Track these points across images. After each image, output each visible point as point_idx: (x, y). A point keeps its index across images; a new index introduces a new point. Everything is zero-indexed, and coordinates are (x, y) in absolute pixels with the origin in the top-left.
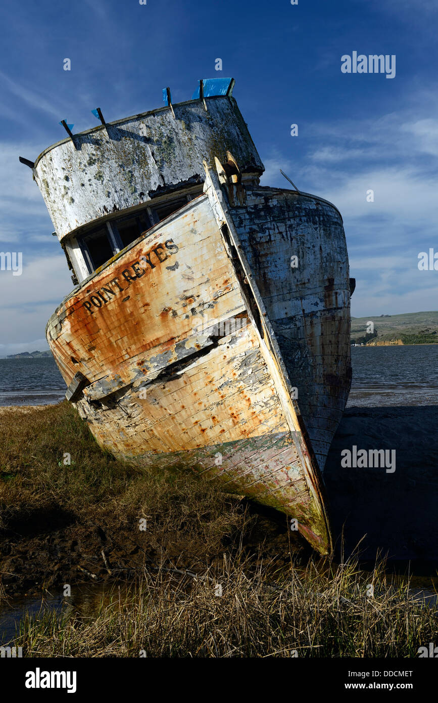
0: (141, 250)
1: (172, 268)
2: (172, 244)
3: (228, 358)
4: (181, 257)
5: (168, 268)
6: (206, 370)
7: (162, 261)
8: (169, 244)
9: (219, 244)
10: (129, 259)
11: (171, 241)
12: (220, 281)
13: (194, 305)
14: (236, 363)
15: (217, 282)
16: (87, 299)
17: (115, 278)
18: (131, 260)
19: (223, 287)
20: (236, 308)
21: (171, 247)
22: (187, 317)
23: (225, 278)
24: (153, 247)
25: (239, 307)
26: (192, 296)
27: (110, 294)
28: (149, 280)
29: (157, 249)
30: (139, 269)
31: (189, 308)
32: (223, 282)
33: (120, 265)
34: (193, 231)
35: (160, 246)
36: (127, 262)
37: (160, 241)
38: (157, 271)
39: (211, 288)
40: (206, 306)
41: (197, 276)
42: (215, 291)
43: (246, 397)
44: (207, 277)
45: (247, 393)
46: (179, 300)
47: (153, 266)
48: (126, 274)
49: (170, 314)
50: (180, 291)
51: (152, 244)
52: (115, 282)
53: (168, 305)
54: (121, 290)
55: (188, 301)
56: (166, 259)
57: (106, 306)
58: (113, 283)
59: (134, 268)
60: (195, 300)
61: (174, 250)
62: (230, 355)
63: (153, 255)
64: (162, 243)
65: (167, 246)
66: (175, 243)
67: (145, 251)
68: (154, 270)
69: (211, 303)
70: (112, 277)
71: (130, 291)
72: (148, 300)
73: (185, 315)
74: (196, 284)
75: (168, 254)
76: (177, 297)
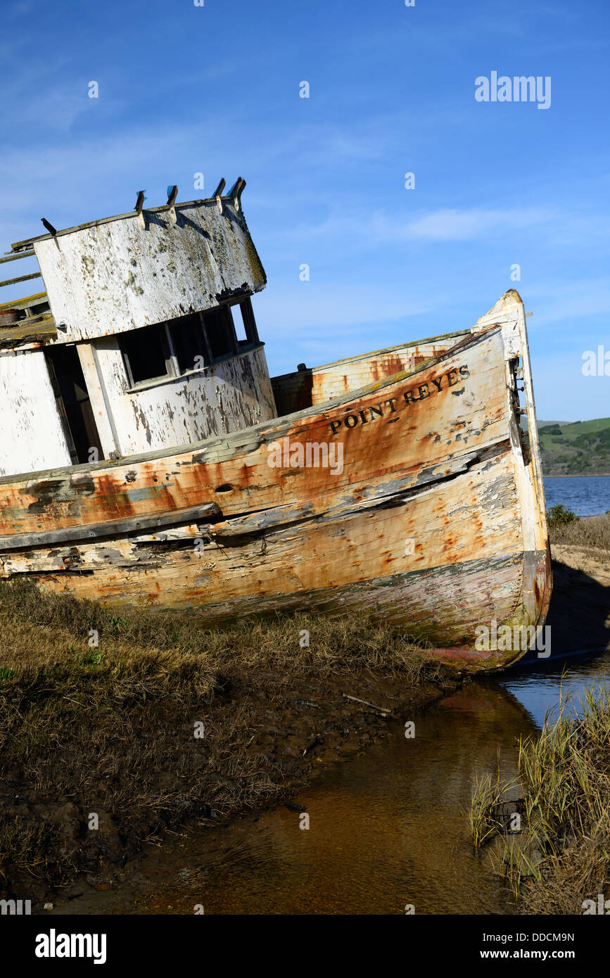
0: (435, 372)
1: (457, 393)
2: (466, 370)
3: (474, 484)
4: (468, 383)
5: (453, 393)
6: (441, 497)
7: (451, 385)
8: (463, 370)
9: (502, 374)
10: (418, 380)
11: (466, 367)
12: (494, 410)
13: (462, 431)
14: (482, 489)
15: (491, 411)
16: (340, 418)
17: (394, 398)
18: (420, 381)
19: (495, 415)
20: (501, 436)
21: (464, 373)
22: (449, 443)
23: (499, 407)
24: (448, 370)
25: (503, 435)
26: (464, 422)
27: (375, 414)
28: (429, 403)
29: (450, 374)
30: (425, 391)
31: (456, 433)
32: (496, 410)
33: (405, 384)
34: (486, 360)
35: (454, 371)
36: (415, 383)
37: (456, 365)
38: (442, 395)
39: (484, 416)
40: (474, 432)
41: (476, 404)
42: (487, 418)
43: (478, 521)
44: (484, 404)
45: (481, 519)
46: (449, 425)
47: (440, 390)
48: (409, 395)
49: (433, 439)
50: (454, 417)
51: (447, 368)
52: (391, 403)
53: (435, 430)
54: (393, 410)
55: (457, 427)
56: (455, 384)
57: (362, 426)
58: (388, 403)
59: (420, 389)
60: (465, 426)
61: (465, 376)
62: (477, 480)
63: (445, 378)
64: (458, 367)
65: (460, 371)
66: (469, 369)
67: (438, 374)
68: (440, 393)
69: (480, 430)
70: (389, 397)
71: (403, 414)
72: (417, 424)
73: (448, 440)
74: (474, 409)
75: (459, 379)
76: (448, 422)
